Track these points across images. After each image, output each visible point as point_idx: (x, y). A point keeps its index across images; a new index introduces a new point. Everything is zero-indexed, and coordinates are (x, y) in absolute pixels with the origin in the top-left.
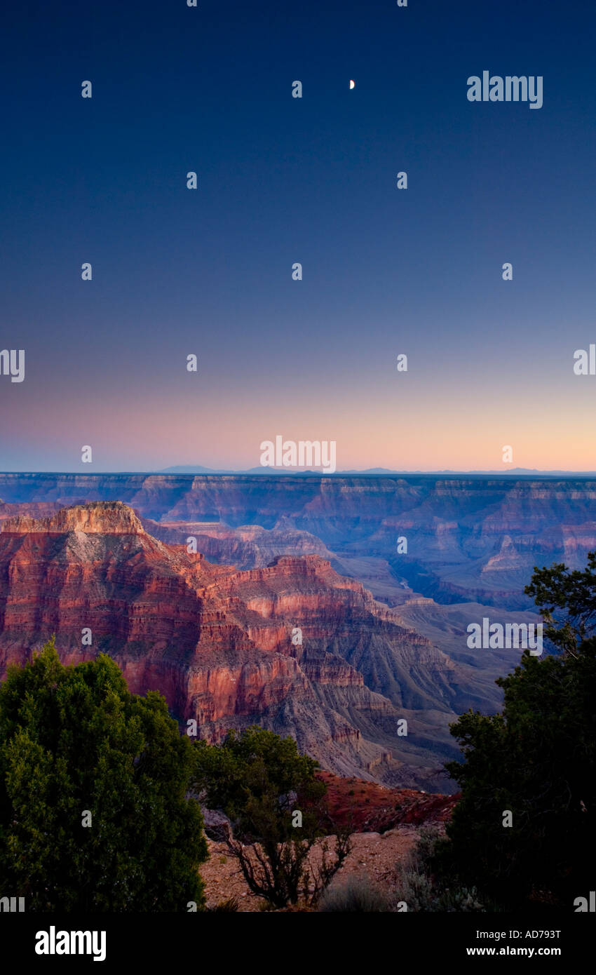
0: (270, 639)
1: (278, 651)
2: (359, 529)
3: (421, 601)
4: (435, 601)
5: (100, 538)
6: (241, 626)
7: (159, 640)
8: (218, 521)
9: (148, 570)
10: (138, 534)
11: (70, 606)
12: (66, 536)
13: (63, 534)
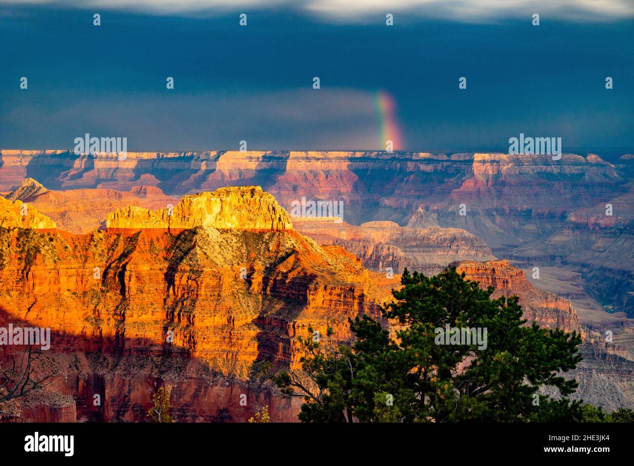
2: (531, 227)
5: (236, 236)
10: (287, 231)
11: (208, 324)
12: (194, 232)
13: (190, 231)
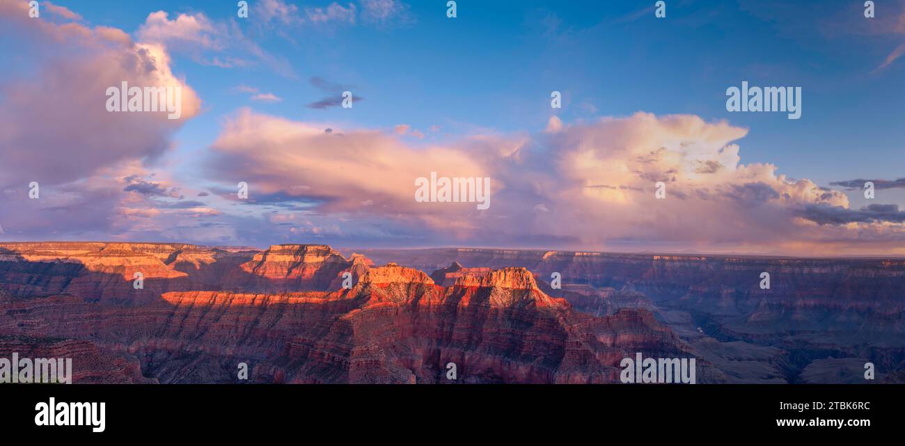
0: (610, 358)
1: (615, 366)
2: (674, 292)
3: (708, 340)
4: (717, 339)
5: (510, 291)
6: (592, 351)
7: (540, 355)
8: (587, 284)
9: (536, 312)
10: (533, 290)
12: (491, 289)
13: (489, 288)
